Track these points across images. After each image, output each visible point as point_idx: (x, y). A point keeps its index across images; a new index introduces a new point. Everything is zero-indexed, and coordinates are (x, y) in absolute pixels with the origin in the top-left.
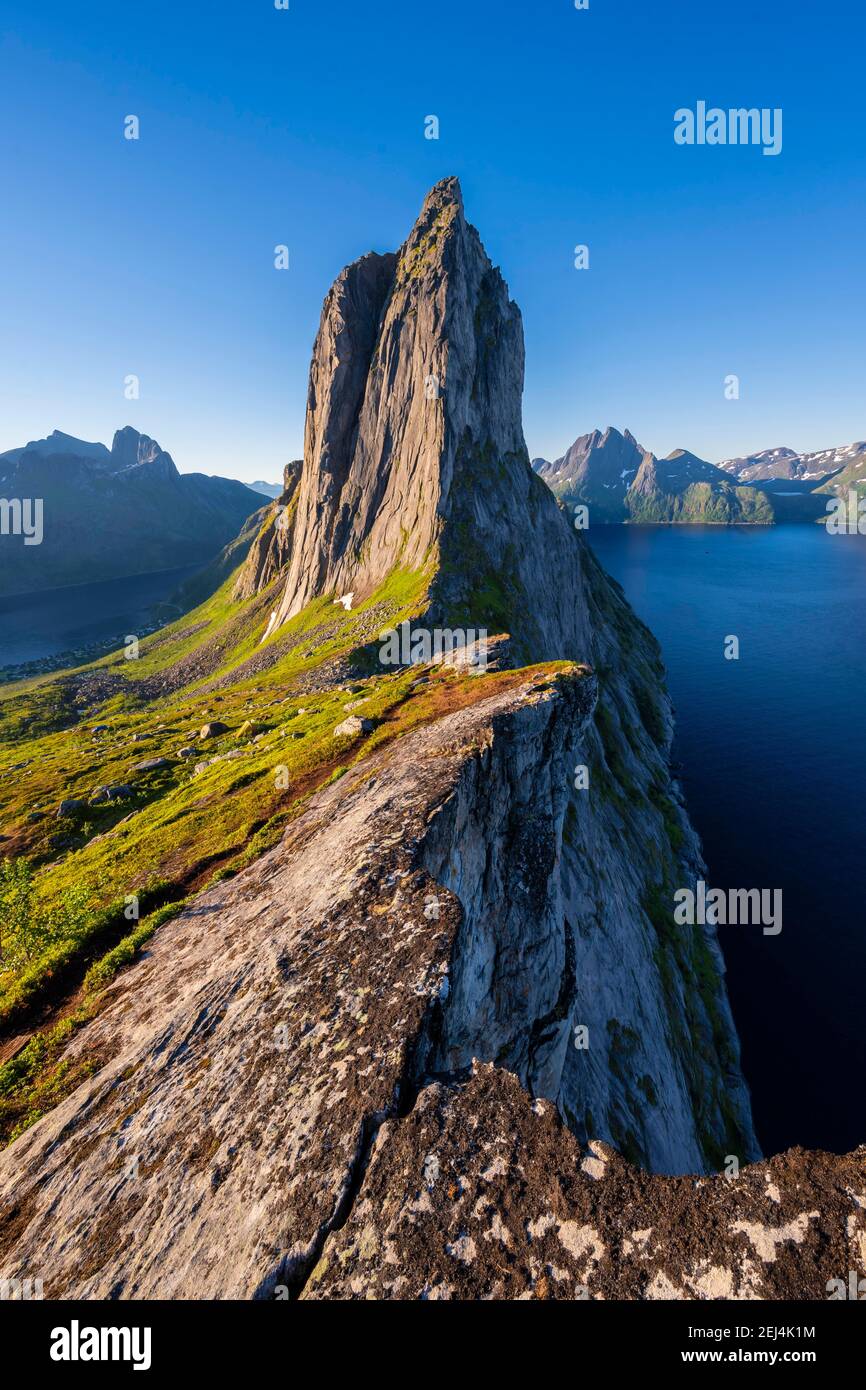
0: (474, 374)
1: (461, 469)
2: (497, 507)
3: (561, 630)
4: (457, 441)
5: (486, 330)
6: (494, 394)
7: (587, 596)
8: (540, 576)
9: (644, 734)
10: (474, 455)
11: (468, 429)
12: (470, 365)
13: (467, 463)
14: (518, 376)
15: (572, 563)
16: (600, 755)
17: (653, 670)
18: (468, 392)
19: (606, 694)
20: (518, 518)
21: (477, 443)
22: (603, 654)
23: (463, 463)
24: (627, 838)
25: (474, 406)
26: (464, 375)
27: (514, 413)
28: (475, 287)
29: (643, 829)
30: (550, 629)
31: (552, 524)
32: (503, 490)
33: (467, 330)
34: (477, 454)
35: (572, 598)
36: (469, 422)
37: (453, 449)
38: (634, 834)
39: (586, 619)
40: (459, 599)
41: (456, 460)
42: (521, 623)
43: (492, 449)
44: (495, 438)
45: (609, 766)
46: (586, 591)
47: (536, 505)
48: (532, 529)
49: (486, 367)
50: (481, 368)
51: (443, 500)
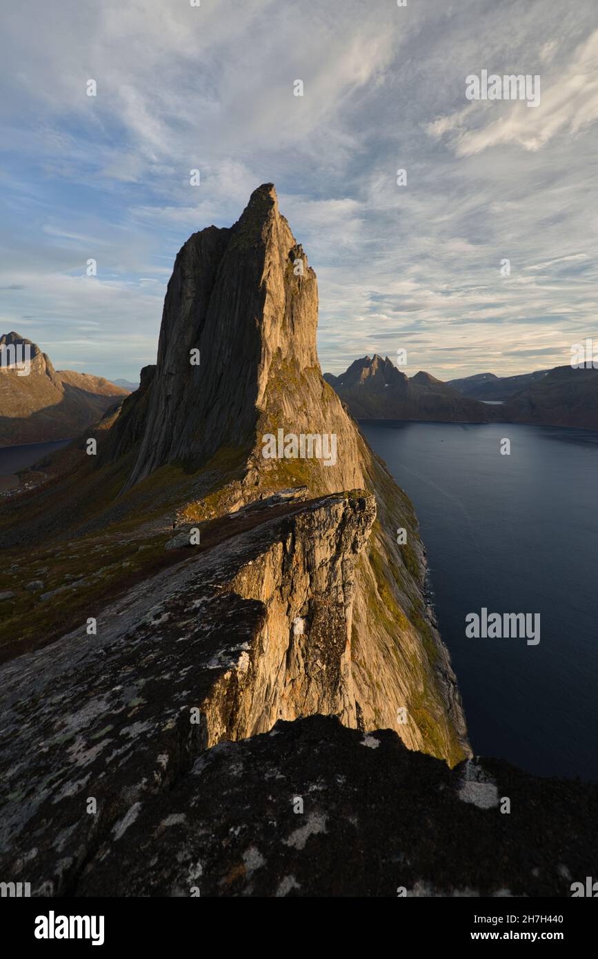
0: (283, 313)
1: (274, 377)
2: (299, 404)
4: (271, 357)
5: (292, 284)
6: (297, 326)
7: (362, 469)
9: (405, 571)
10: (282, 367)
11: (279, 349)
12: (281, 306)
13: (278, 372)
14: (314, 317)
15: (351, 445)
16: (374, 588)
17: (409, 523)
18: (279, 325)
19: (377, 540)
20: (314, 412)
21: (285, 359)
23: (276, 372)
24: (396, 655)
25: (283, 333)
26: (276, 312)
27: (311, 340)
28: (286, 256)
29: (408, 647)
31: (337, 417)
32: (303, 393)
33: (279, 283)
34: (285, 367)
35: (352, 470)
36: (280, 346)
37: (268, 362)
38: (401, 651)
40: (271, 468)
41: (270, 370)
42: (316, 487)
43: (295, 363)
44: (297, 356)
45: (381, 596)
46: (361, 465)
47: (326, 404)
48: (323, 420)
49: (292, 309)
50: (289, 309)
51: (260, 397)
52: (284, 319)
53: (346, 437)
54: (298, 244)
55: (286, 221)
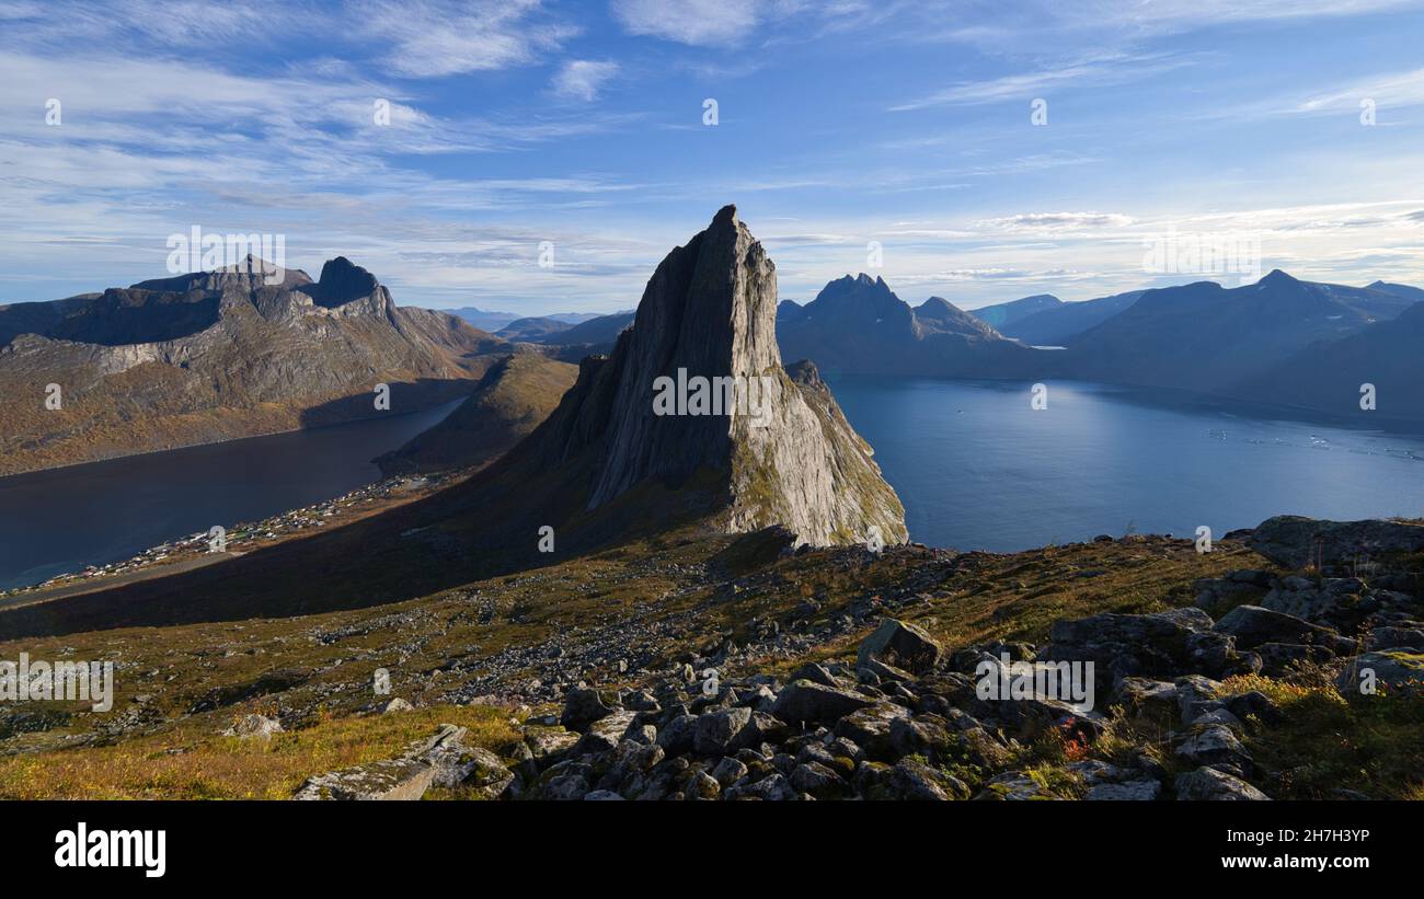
3: (806, 502)
5: (752, 296)
7: (831, 463)
8: (789, 460)
11: (743, 374)
14: (772, 311)
18: (743, 349)
22: (844, 517)
25: (745, 355)
27: (769, 335)
30: (797, 500)
31: (798, 415)
33: (743, 310)
35: (815, 472)
36: (743, 369)
39: (829, 488)
42: (777, 501)
46: (830, 460)
47: (786, 404)
48: (783, 425)
49: (753, 326)
50: (750, 328)
51: (731, 427)
52: (746, 339)
53: (807, 436)
54: (756, 240)
55: (745, 226)
